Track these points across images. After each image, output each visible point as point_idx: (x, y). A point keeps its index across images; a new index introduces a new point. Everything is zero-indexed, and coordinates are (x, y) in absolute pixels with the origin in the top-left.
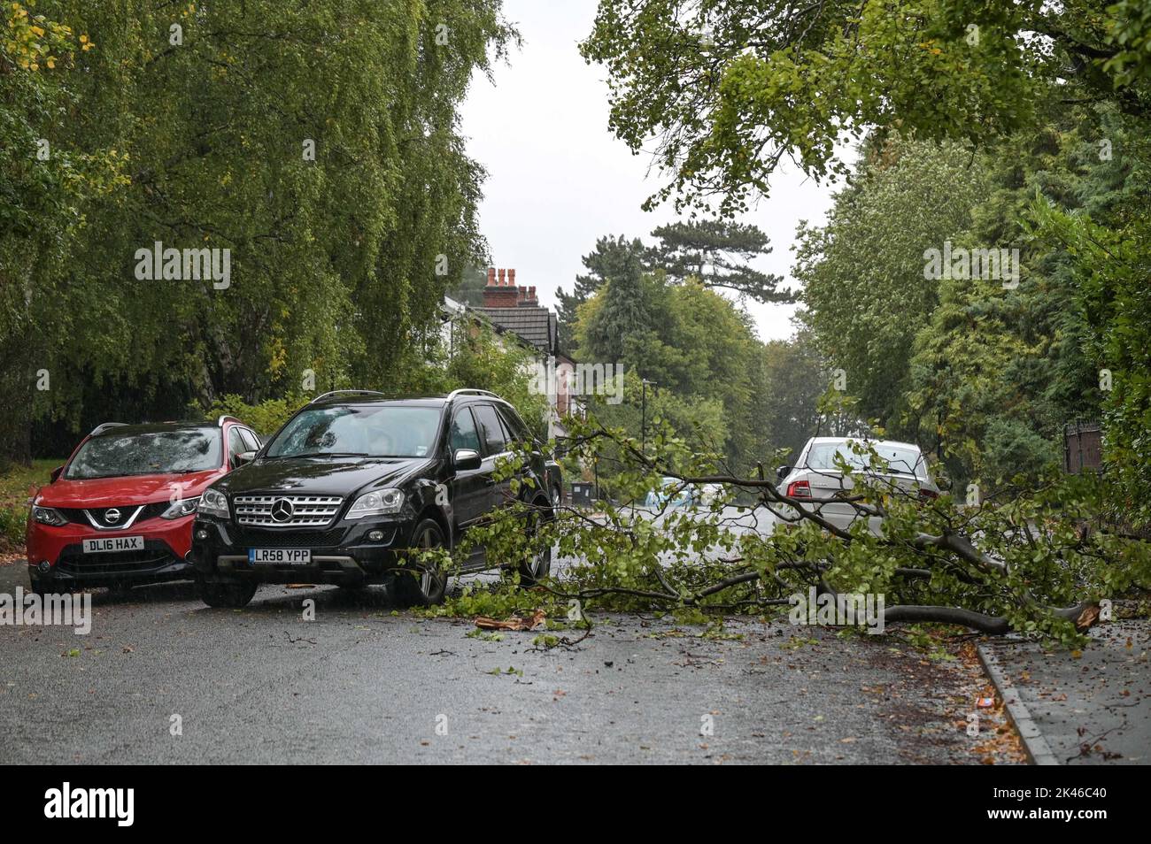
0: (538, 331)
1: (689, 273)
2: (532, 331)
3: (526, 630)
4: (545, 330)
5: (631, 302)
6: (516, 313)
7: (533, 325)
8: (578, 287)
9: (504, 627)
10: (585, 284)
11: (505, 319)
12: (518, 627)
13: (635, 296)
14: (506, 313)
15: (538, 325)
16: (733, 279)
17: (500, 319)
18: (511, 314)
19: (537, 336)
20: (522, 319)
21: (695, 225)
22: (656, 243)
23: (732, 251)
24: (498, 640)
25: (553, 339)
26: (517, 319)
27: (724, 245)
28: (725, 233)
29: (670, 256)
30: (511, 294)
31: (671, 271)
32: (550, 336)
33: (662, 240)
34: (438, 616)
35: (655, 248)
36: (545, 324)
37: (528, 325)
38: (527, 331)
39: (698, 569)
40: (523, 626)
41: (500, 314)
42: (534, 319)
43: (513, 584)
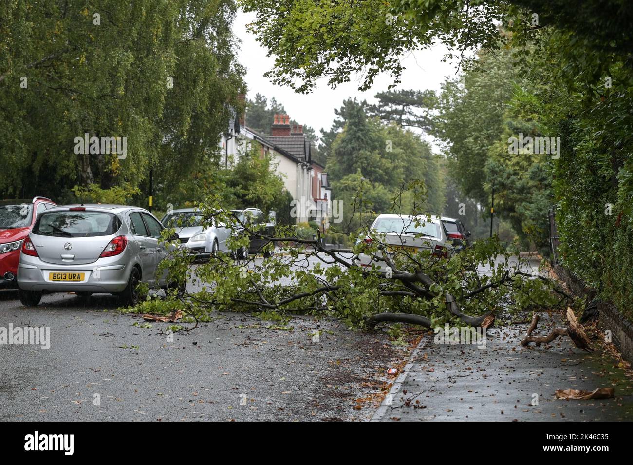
0: (299, 149)
1: (393, 119)
2: (295, 150)
3: (171, 322)
4: (303, 149)
5: (360, 134)
6: (287, 140)
7: (296, 146)
8: (333, 126)
9: (159, 320)
10: (338, 124)
11: (280, 143)
12: (167, 320)
13: (362, 130)
14: (281, 140)
15: (299, 146)
16: (419, 122)
17: (277, 143)
18: (284, 140)
19: (298, 153)
20: (290, 143)
21: (398, 92)
22: (376, 102)
23: (418, 107)
24: (148, 328)
25: (307, 154)
26: (287, 143)
27: (413, 103)
28: (415, 97)
29: (383, 109)
30: (287, 129)
31: (382, 118)
32: (305, 153)
33: (379, 100)
34: (129, 312)
35: (375, 105)
36: (303, 146)
37: (293, 146)
38: (292, 150)
39: (289, 288)
40: (169, 320)
41: (278, 139)
42: (296, 143)
43: (173, 295)
